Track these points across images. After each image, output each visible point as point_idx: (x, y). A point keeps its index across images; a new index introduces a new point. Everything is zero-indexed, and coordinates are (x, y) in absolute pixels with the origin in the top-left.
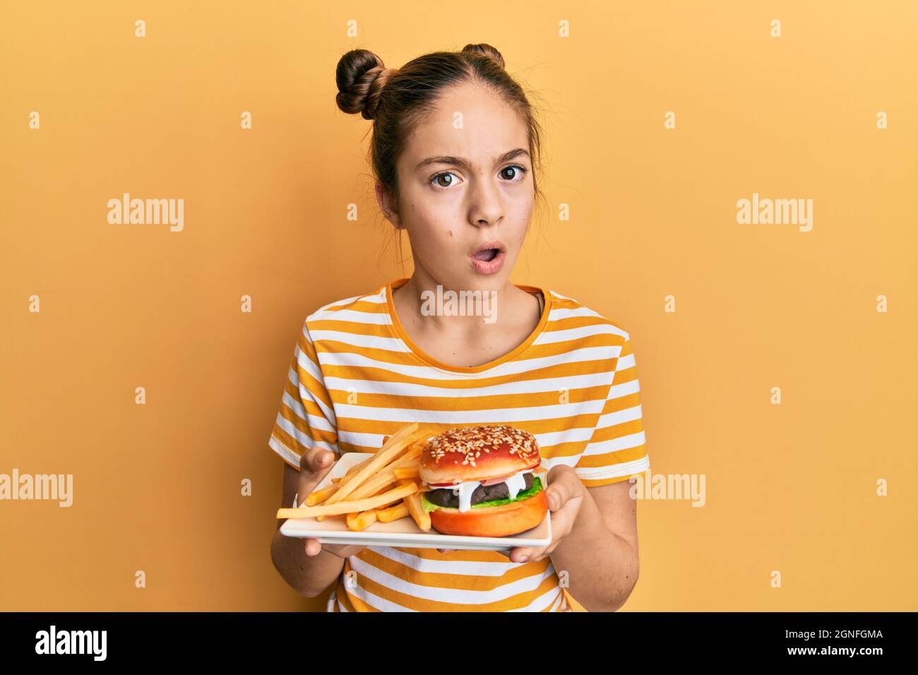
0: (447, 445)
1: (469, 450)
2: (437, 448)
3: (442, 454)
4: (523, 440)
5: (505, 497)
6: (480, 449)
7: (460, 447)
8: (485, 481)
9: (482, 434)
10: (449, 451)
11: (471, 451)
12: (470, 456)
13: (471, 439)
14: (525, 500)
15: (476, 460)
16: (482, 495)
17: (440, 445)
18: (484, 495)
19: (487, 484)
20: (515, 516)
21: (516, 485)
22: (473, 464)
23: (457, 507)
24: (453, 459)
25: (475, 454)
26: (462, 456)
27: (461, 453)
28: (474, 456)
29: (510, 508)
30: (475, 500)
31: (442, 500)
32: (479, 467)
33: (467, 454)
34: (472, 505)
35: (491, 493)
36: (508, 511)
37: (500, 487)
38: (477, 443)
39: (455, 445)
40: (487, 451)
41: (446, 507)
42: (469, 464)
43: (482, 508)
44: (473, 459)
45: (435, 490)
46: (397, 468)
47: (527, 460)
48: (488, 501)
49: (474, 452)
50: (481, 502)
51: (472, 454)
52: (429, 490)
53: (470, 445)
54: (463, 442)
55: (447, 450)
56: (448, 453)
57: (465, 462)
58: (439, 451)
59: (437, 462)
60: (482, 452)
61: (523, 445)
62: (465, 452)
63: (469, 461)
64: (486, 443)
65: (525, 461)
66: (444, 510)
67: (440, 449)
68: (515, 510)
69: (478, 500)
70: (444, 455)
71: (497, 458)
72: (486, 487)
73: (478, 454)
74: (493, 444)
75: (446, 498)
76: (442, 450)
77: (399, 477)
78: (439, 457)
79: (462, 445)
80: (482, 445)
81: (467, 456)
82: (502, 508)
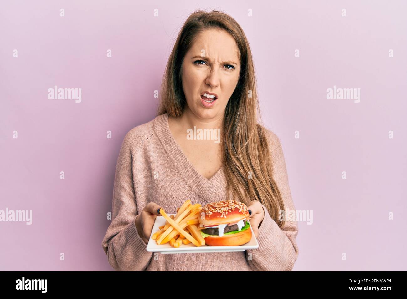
0: (212, 209)
1: (222, 211)
2: (208, 211)
3: (211, 213)
4: (243, 207)
5: (237, 230)
6: (227, 211)
7: (219, 210)
8: (230, 224)
9: (226, 204)
10: (214, 212)
11: (224, 211)
12: (223, 214)
13: (222, 207)
14: (245, 231)
15: (226, 215)
16: (228, 229)
17: (209, 210)
18: (229, 229)
19: (230, 225)
20: (242, 238)
21: (241, 225)
22: (225, 217)
23: (218, 235)
24: (216, 215)
25: (225, 213)
26: (220, 214)
27: (220, 213)
28: (225, 214)
29: (239, 234)
30: (226, 231)
31: (211, 232)
32: (227, 218)
33: (222, 213)
34: (224, 234)
35: (231, 228)
36: (239, 235)
37: (235, 226)
38: (225, 208)
39: (216, 209)
40: (230, 211)
41: (213, 235)
42: (223, 217)
43: (228, 235)
44: (225, 215)
45: (207, 229)
46: (188, 220)
47: (245, 214)
48: (230, 232)
49: (225, 212)
50: (228, 232)
51: (224, 213)
52: (204, 229)
53: (222, 209)
54: (219, 208)
55: (213, 212)
56: (214, 213)
57: (222, 216)
58: (209, 212)
59: (209, 217)
60: (228, 212)
61: (243, 208)
62: (221, 212)
63: (223, 216)
64: (229, 208)
65: (244, 215)
66: (212, 236)
67: (210, 212)
68: (241, 235)
69: (226, 232)
70: (212, 214)
71: (235, 214)
72: (229, 226)
73: (227, 213)
74: (232, 209)
75: (213, 231)
76: (211, 212)
77: (189, 224)
78: (210, 214)
79: (219, 209)
80: (227, 209)
81: (222, 214)
82: (236, 235)
